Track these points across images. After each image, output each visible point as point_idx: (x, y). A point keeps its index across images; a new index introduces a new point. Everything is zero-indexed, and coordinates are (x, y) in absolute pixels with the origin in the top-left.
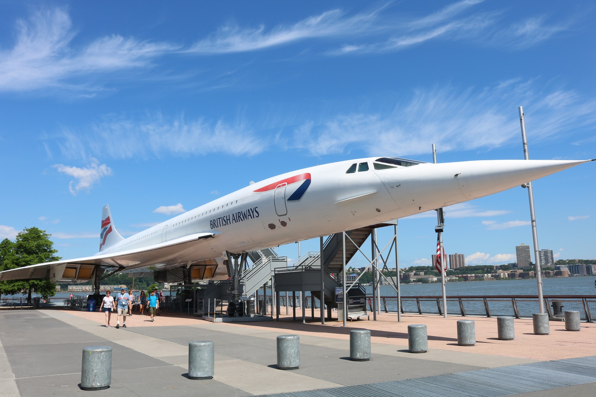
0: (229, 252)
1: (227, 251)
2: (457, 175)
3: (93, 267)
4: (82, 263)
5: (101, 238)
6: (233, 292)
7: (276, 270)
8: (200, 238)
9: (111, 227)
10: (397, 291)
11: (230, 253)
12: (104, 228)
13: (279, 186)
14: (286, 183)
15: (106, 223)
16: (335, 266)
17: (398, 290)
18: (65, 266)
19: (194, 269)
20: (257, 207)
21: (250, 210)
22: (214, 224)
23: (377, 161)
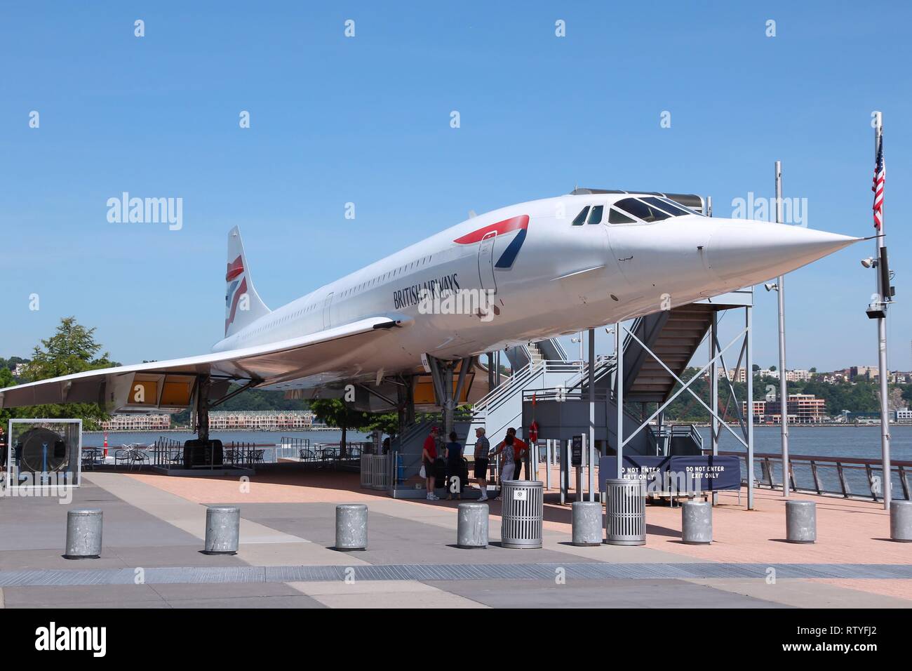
0: (432, 357)
1: (428, 355)
2: (700, 248)
3: (193, 378)
4: (168, 372)
5: (228, 305)
6: (442, 437)
7: (525, 394)
8: (376, 327)
9: (244, 281)
10: (747, 446)
11: (436, 359)
12: (232, 282)
13: (487, 237)
14: (496, 232)
15: (235, 270)
16: (651, 389)
17: (747, 443)
18: (131, 378)
19: (419, 381)
20: (456, 274)
21: (447, 279)
22: (400, 299)
23: (617, 204)
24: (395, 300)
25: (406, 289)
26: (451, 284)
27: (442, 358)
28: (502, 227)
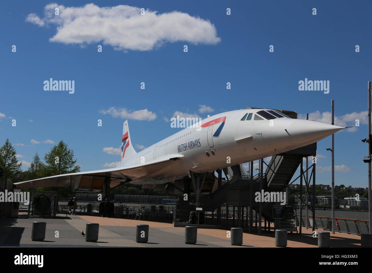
0: (192, 172)
1: (190, 171)
3: (104, 178)
4: (94, 175)
8: (171, 159)
9: (128, 142)
12: (124, 142)
13: (211, 125)
14: (214, 123)
15: (125, 137)
18: (81, 177)
20: (199, 139)
21: (196, 141)
22: (180, 149)
23: (257, 113)
24: (178, 149)
25: (182, 145)
26: (197, 143)
27: (196, 172)
28: (216, 121)
